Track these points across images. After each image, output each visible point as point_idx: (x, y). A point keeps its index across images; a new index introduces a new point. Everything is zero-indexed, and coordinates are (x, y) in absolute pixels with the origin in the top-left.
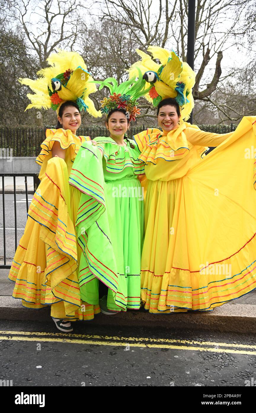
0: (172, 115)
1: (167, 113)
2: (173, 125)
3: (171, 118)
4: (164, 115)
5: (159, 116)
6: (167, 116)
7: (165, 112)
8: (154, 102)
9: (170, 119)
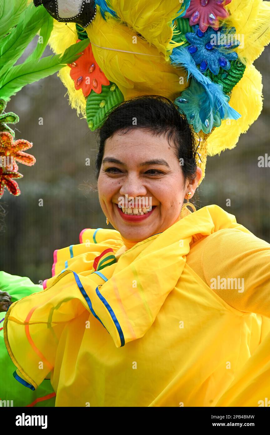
0: (153, 172)
1: (131, 164)
2: (160, 214)
3: (148, 185)
4: (120, 171)
5: (103, 175)
6: (133, 176)
7: (121, 161)
8: (92, 108)
9: (144, 191)
